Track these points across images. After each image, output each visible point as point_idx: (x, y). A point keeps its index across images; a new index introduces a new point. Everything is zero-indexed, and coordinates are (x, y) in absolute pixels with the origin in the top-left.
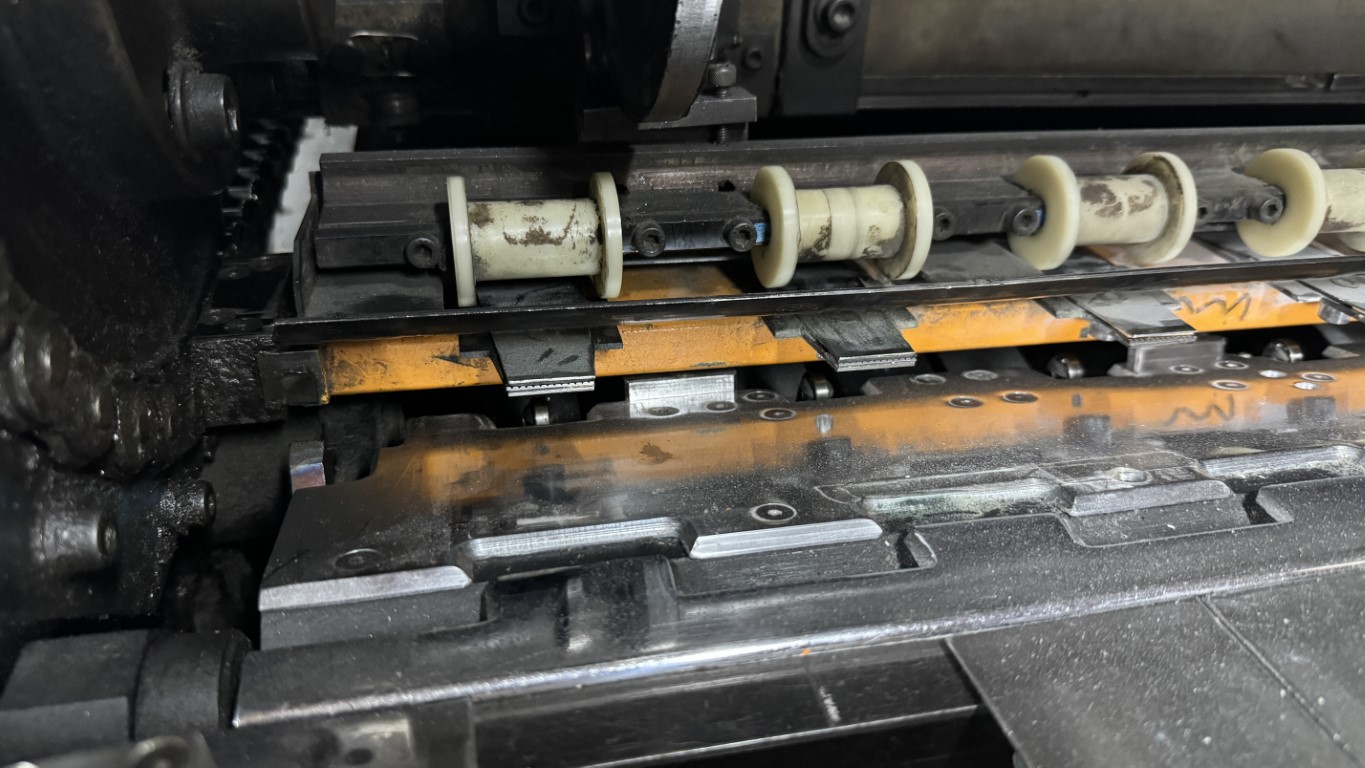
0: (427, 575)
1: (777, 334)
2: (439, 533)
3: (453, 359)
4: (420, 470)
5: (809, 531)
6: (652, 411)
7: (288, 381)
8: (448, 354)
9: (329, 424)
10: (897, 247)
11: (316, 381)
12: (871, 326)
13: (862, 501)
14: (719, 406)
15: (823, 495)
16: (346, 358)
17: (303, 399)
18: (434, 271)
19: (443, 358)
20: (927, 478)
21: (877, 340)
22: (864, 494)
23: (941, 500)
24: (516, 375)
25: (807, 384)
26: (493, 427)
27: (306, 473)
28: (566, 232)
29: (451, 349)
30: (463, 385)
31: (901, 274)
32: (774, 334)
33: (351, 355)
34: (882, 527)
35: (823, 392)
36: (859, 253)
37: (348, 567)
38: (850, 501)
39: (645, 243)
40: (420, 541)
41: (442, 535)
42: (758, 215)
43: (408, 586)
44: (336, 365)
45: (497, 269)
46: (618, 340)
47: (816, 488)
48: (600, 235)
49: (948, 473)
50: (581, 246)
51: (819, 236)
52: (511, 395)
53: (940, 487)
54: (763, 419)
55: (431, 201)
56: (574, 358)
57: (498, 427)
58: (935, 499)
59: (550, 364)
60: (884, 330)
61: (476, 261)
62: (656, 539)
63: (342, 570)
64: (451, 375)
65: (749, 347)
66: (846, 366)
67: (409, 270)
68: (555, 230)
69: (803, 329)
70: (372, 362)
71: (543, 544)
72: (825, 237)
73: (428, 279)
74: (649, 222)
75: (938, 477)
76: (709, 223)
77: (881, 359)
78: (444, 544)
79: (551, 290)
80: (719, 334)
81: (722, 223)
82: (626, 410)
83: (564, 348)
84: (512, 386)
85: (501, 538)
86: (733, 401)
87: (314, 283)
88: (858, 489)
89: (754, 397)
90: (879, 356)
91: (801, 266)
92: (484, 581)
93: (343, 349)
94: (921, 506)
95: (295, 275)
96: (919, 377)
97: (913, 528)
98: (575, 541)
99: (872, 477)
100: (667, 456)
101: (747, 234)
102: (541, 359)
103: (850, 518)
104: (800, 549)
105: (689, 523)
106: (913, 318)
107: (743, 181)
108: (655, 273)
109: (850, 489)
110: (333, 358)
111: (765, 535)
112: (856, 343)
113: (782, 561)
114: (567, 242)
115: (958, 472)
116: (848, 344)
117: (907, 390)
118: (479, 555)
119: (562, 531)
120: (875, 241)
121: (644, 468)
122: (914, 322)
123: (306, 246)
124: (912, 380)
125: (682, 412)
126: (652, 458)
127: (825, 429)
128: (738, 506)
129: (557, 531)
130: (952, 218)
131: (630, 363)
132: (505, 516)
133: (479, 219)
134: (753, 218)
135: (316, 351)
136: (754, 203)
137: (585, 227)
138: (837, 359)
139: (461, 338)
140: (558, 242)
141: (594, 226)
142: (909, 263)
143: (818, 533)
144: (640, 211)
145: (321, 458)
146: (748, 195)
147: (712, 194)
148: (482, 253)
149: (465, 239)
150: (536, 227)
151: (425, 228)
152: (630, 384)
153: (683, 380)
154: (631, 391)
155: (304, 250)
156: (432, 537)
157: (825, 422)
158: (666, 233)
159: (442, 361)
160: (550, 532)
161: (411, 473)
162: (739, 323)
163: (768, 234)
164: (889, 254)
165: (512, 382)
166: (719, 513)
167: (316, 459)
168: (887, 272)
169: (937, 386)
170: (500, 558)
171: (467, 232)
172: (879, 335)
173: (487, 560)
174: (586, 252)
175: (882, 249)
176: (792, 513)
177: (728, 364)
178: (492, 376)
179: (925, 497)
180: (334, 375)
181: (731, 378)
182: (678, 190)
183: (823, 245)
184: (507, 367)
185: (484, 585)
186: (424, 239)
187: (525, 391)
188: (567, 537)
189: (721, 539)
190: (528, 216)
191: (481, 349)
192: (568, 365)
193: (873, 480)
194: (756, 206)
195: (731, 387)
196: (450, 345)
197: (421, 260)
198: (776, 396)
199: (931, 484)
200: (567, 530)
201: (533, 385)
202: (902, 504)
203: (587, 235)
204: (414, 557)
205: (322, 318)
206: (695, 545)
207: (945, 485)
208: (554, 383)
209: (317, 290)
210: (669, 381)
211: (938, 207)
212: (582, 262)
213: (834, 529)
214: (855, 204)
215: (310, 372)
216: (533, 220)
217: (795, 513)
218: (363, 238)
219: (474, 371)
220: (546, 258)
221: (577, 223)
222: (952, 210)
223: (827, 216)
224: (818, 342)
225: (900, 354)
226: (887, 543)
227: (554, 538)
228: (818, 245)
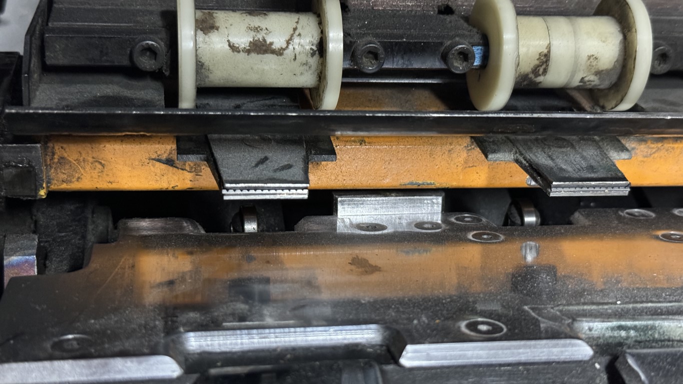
0: (140, 363)
1: (490, 156)
2: (152, 325)
3: (169, 162)
4: (133, 266)
5: (519, 347)
6: (359, 227)
7: (8, 173)
8: (164, 157)
9: (42, 220)
10: (614, 79)
11: (36, 174)
12: (585, 154)
13: (572, 323)
14: (426, 226)
15: (533, 314)
16: (65, 155)
17: (21, 192)
18: (156, 75)
19: (159, 161)
20: (639, 306)
21: (591, 168)
22: (575, 317)
23: (653, 328)
24: (232, 178)
25: (514, 211)
26: (203, 232)
27: (18, 265)
28: (288, 43)
29: (168, 152)
30: (176, 189)
31: (616, 106)
32: (486, 157)
33: (71, 152)
34: (593, 349)
35: (530, 219)
36: (576, 82)
37: (64, 350)
38: (561, 322)
39: (364, 60)
40: (134, 330)
41: (155, 326)
42: (477, 38)
43: (120, 372)
44: (56, 160)
45: (218, 76)
46: (332, 152)
47: (526, 308)
48: (321, 48)
49: (660, 302)
50: (302, 58)
51: (537, 62)
52: (226, 198)
53: (652, 315)
54: (471, 241)
55: (157, 8)
56: (289, 167)
57: (206, 231)
58: (647, 326)
59: (265, 170)
60: (598, 159)
61: (200, 66)
62: (364, 345)
63: (57, 353)
64: (165, 177)
65: (460, 169)
66: (559, 191)
67: (133, 72)
68: (278, 41)
69: (516, 153)
70: (91, 160)
71: (253, 343)
72: (543, 63)
73: (150, 83)
74: (370, 38)
75: (650, 305)
76: (429, 43)
77: (594, 187)
78: (157, 335)
79: (267, 102)
80: (431, 155)
81: (441, 44)
82: (334, 224)
83: (279, 157)
84: (228, 189)
85: (212, 333)
86: (440, 222)
87: (40, 80)
88: (569, 311)
89: (462, 220)
90: (593, 183)
91: (517, 92)
92: (195, 372)
93: (65, 146)
94: (632, 333)
95: (25, 68)
96: (628, 211)
97: (625, 352)
98: (285, 342)
99: (582, 300)
100: (375, 269)
101: (465, 56)
102: (257, 165)
103: (561, 338)
104: (509, 365)
105: (398, 332)
106: (627, 150)
107: (463, 6)
108: (369, 92)
109: (561, 311)
110: (53, 154)
111: (474, 349)
112: (570, 169)
113: (490, 376)
114: (289, 52)
115: (670, 302)
116: (561, 169)
117: (616, 222)
118: (191, 348)
119: (272, 330)
120: (593, 71)
121: (353, 278)
122: (627, 153)
123: (36, 42)
124: (621, 213)
125: (389, 230)
126: (360, 270)
127: (530, 258)
128: (447, 319)
129: (267, 331)
130: (671, 53)
131: (340, 178)
132: (216, 314)
133: (205, 26)
134: (472, 41)
135: (38, 145)
136: (474, 27)
137: (306, 41)
138: (549, 185)
139: (178, 140)
140: (279, 52)
141: (316, 40)
142: (626, 94)
143: (528, 350)
144: (360, 28)
145: (35, 251)
146: (467, 19)
147: (431, 16)
148: (205, 59)
149: (191, 45)
150: (260, 37)
151: (152, 32)
152: (339, 199)
153: (392, 199)
154: (340, 207)
155: (34, 45)
156: (145, 328)
157: (531, 249)
158: (385, 49)
159: (158, 164)
160: (260, 331)
161: (124, 269)
162: (451, 144)
163: (486, 57)
164: (606, 84)
165: (228, 185)
166: (428, 324)
167: (30, 251)
168: (601, 104)
169: (647, 221)
170: (210, 353)
171: (194, 37)
172: (594, 164)
173: (198, 354)
174: (306, 64)
175: (599, 79)
176: (502, 329)
177: (438, 185)
178: (207, 181)
179: (637, 323)
180: (53, 170)
181: (440, 199)
182: (398, 11)
183: (541, 72)
184: (223, 170)
185: (195, 376)
186: (150, 42)
187: (240, 195)
188: (276, 337)
189: (430, 349)
190: (252, 25)
191: (198, 153)
192: (283, 172)
193: (584, 304)
194: (475, 30)
195: (438, 208)
196: (167, 148)
197: (146, 63)
198: (484, 220)
199: (642, 312)
200: (278, 330)
201: (248, 189)
202: (613, 329)
203: (308, 48)
204: (128, 345)
205: (51, 109)
206: (404, 353)
207: (657, 313)
208: (269, 189)
209: (43, 86)
210: (378, 198)
211: (658, 41)
212: (302, 74)
213: (545, 347)
214: (575, 32)
215: (31, 166)
216: (257, 29)
217: (505, 330)
218: (91, 38)
219: (189, 176)
220: (266, 68)
221: (299, 35)
222: (671, 45)
223: (546, 43)
224: (531, 165)
225: (614, 183)
226: (597, 366)
227: (264, 338)
228: (535, 71)
